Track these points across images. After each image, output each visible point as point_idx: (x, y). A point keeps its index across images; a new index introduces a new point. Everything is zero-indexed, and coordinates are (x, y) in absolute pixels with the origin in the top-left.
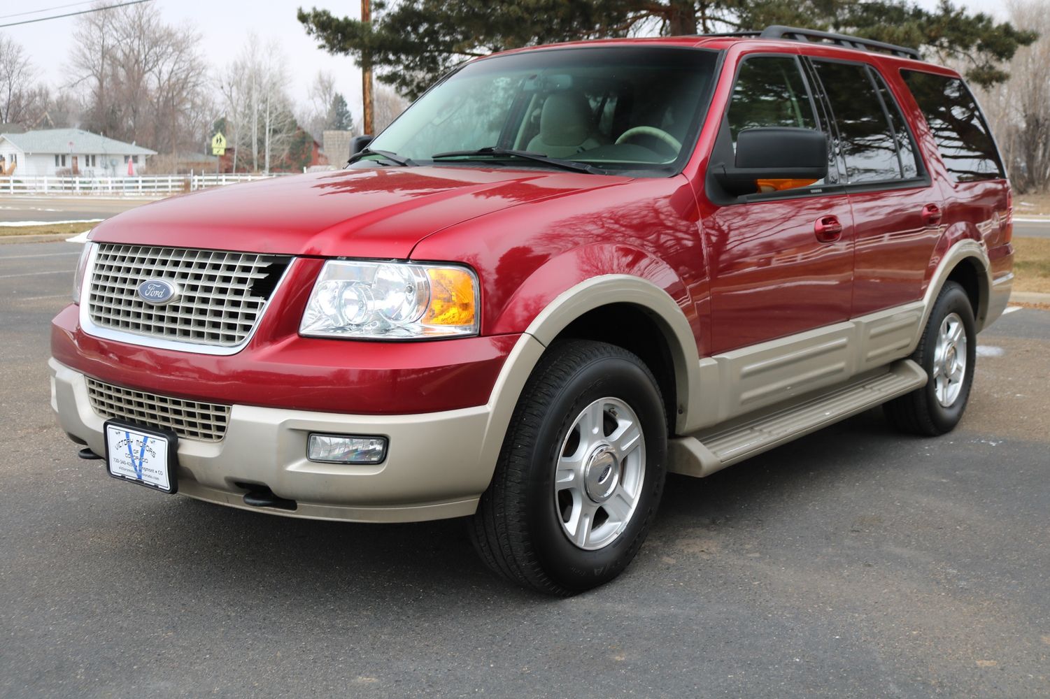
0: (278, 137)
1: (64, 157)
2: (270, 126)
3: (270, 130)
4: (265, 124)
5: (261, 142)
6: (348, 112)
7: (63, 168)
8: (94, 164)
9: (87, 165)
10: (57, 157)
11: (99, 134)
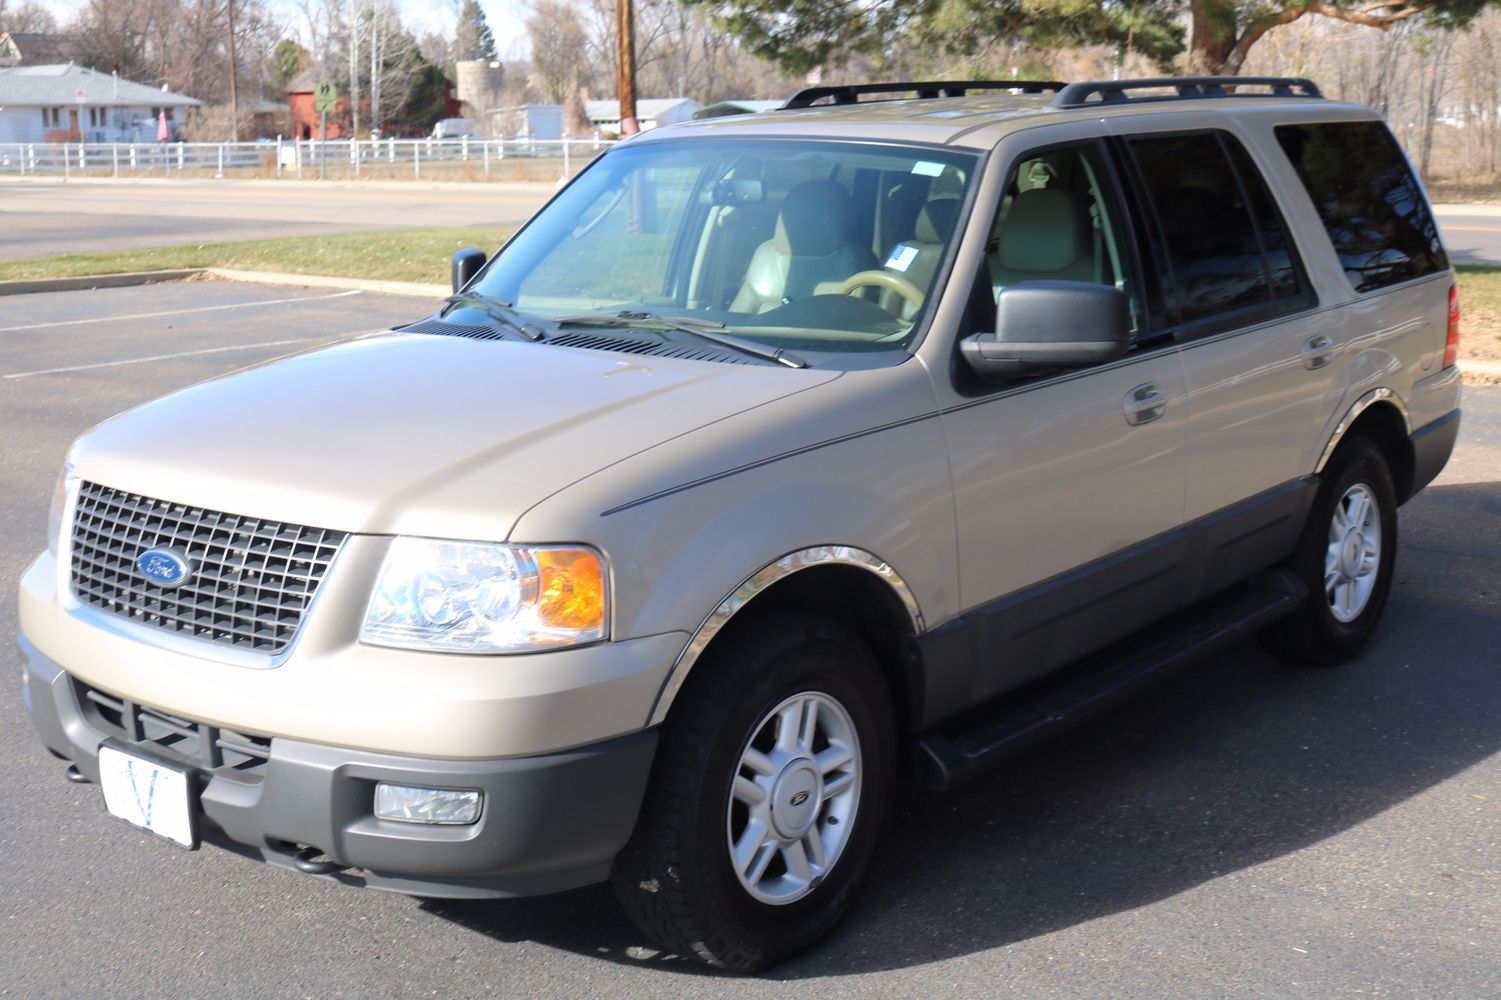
0: (392, 74)
1: (56, 111)
2: (378, 57)
3: (378, 64)
4: (370, 53)
5: (365, 82)
6: (487, 28)
7: (55, 128)
8: (103, 123)
9: (94, 123)
10: (45, 111)
11: (110, 73)
